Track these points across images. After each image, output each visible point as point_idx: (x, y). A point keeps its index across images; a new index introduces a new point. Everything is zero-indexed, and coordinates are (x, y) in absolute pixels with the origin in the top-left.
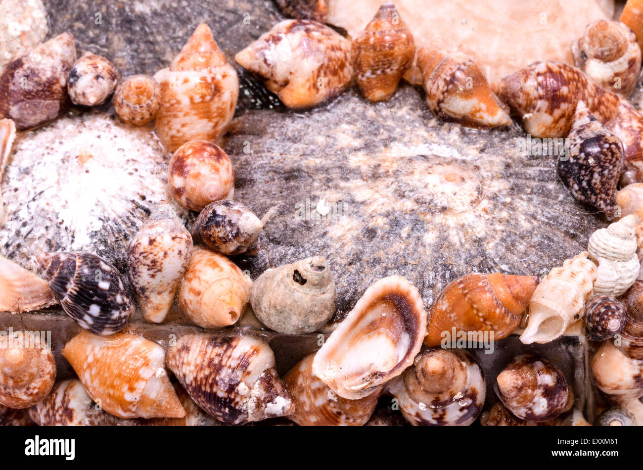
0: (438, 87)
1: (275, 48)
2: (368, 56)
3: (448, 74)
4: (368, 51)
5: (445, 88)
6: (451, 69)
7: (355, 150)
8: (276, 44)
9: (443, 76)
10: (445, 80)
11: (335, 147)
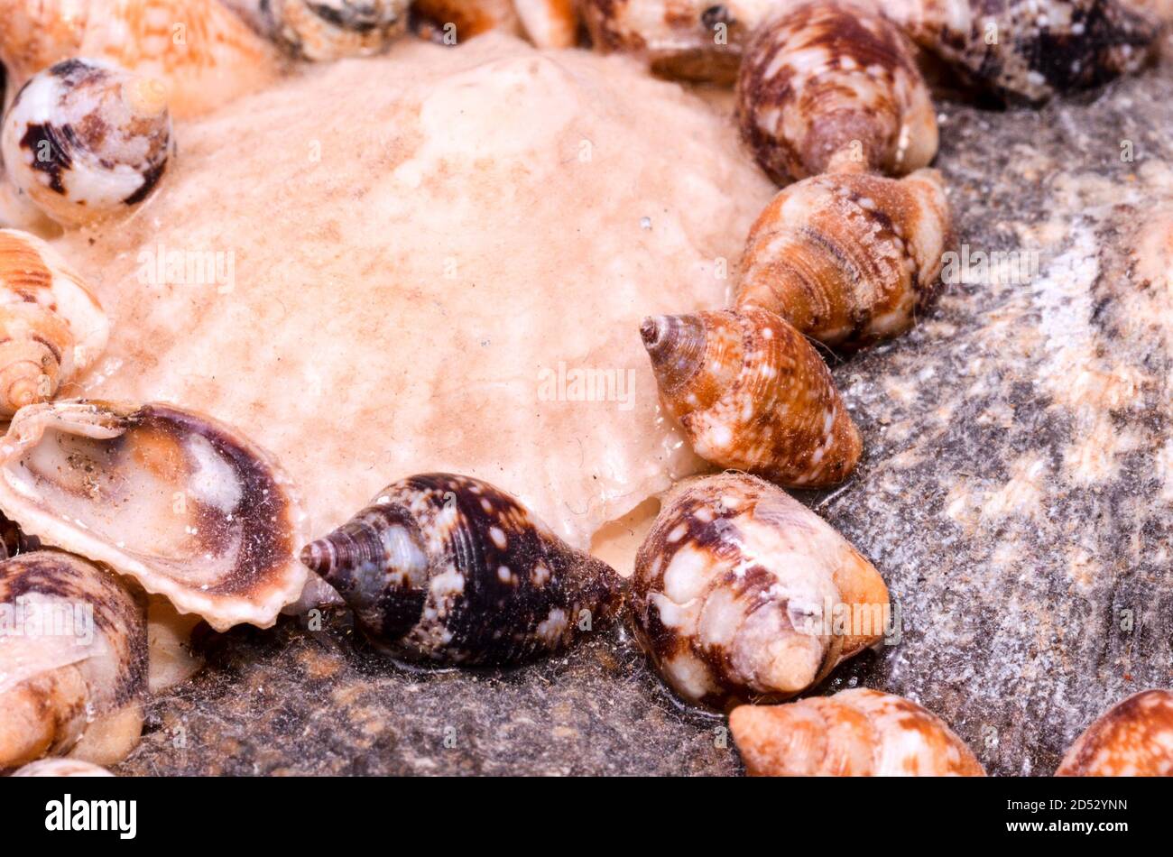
0: (889, 260)
1: (785, 586)
2: (798, 399)
3: (865, 225)
4: (788, 391)
5: (898, 242)
6: (853, 215)
7: (1057, 469)
8: (774, 579)
9: (869, 238)
10: (879, 236)
11: (1037, 518)
